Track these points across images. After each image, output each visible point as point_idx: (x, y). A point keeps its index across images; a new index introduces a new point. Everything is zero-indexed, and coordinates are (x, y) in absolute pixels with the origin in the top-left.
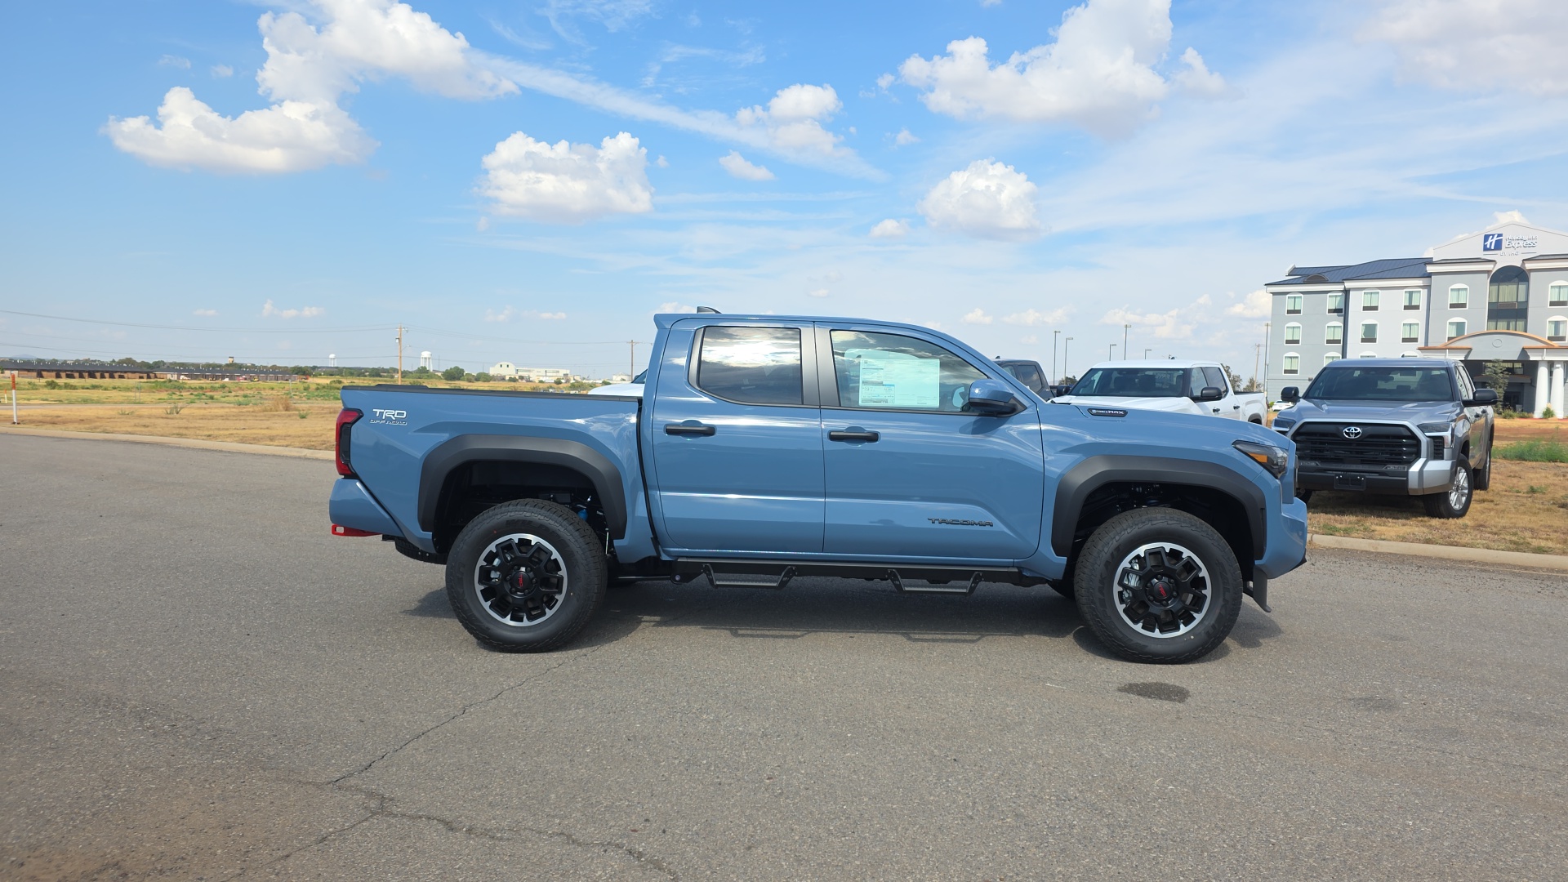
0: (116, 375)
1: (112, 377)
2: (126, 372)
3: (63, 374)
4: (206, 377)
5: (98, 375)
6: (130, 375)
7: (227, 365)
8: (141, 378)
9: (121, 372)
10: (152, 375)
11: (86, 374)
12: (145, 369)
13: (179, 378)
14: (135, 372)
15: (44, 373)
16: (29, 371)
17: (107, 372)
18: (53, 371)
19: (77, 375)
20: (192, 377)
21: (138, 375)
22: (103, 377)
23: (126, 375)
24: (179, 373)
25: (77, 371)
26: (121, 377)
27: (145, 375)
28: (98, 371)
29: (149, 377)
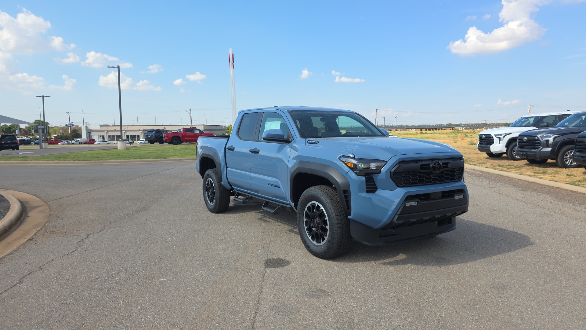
0: (443, 129)
1: (442, 130)
2: (446, 128)
3: (428, 129)
4: (471, 128)
5: (438, 129)
6: (447, 129)
7: (482, 124)
8: (450, 129)
9: (444, 128)
10: (454, 128)
11: (434, 129)
12: (452, 126)
13: (462, 129)
14: (448, 128)
15: (422, 129)
16: (418, 129)
17: (440, 128)
18: (425, 128)
19: (431, 129)
20: (467, 128)
21: (449, 129)
22: (439, 130)
23: (446, 129)
24: (463, 127)
25: (432, 128)
26: (444, 130)
27: (452, 129)
28: (438, 128)
29: (453, 129)
